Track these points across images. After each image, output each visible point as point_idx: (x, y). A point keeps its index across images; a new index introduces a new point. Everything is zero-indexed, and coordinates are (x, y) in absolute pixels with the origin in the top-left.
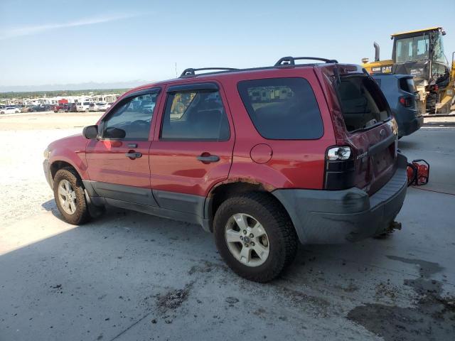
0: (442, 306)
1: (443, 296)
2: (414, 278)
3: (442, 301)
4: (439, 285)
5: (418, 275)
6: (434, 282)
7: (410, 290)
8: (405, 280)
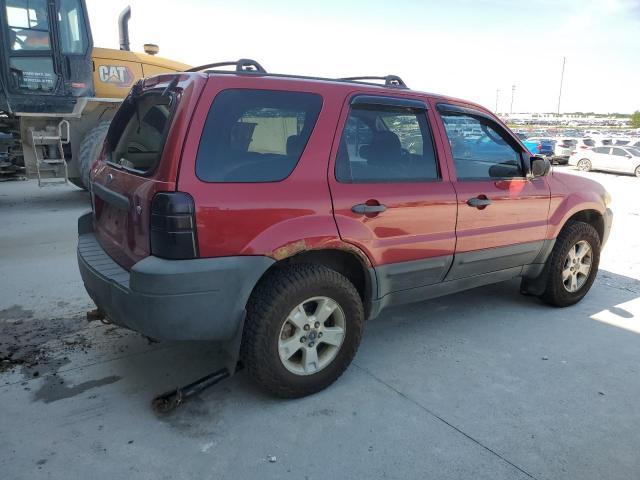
0: (14, 357)
1: (18, 367)
2: (61, 369)
3: (16, 362)
4: (28, 376)
5: (61, 375)
6: (36, 375)
7: (57, 356)
8: (70, 362)
